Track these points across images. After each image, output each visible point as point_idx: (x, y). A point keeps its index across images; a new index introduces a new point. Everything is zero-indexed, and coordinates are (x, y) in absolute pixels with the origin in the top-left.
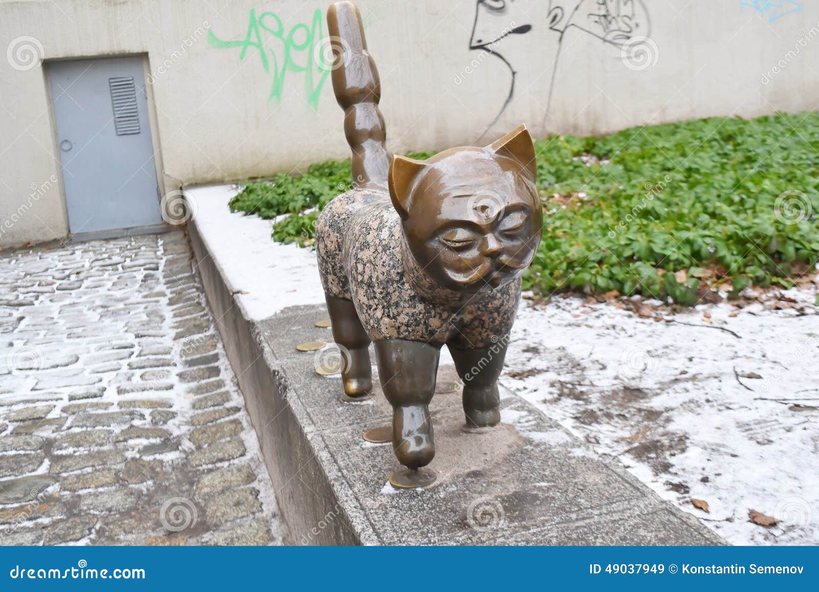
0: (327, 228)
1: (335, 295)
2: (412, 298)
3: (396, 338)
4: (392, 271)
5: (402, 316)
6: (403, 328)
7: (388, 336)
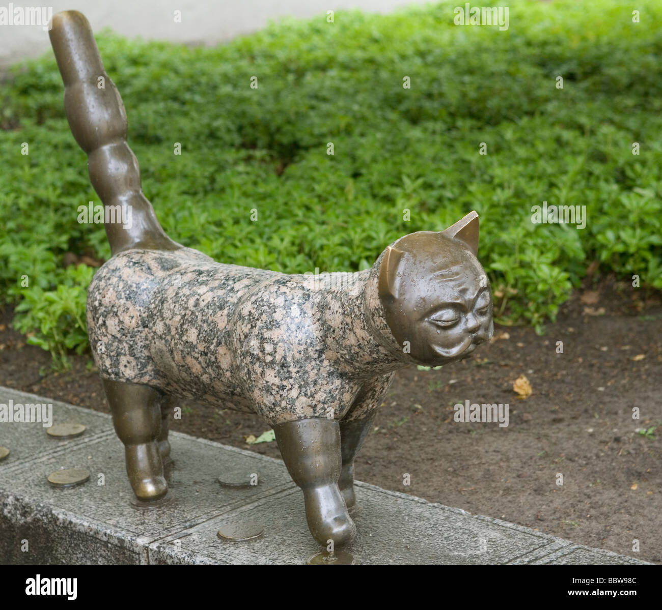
0: (123, 301)
1: (128, 379)
2: (330, 374)
3: (311, 417)
4: (310, 349)
5: (320, 394)
6: (320, 406)
7: (303, 415)
